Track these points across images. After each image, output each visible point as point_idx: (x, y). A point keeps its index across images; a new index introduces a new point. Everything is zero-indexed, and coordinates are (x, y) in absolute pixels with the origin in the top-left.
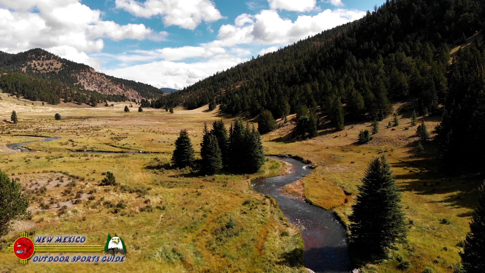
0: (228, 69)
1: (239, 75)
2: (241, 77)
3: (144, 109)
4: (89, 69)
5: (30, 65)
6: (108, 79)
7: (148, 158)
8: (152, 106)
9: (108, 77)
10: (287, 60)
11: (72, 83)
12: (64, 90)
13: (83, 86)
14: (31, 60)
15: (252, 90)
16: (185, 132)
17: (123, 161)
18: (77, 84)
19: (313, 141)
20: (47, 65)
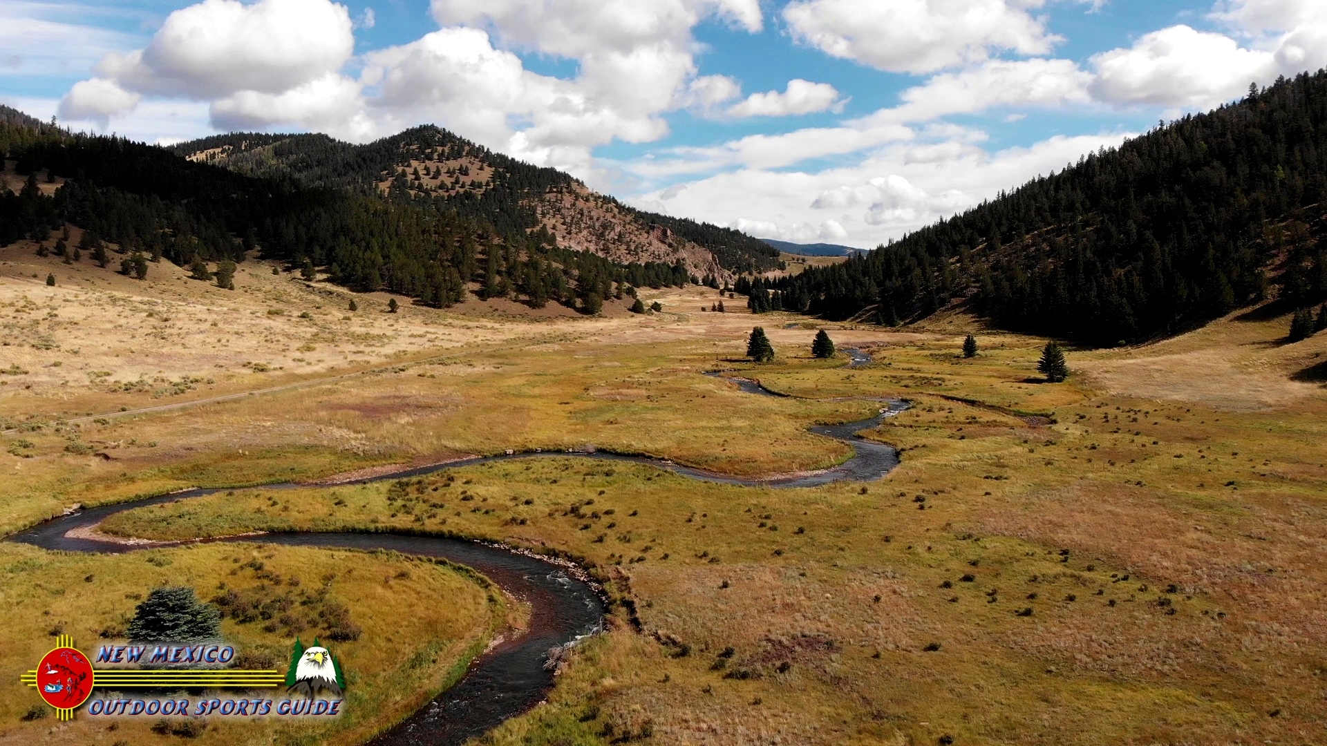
4: (569, 185)
5: (404, 174)
6: (625, 215)
9: (621, 208)
11: (518, 227)
12: (480, 248)
13: (554, 238)
14: (405, 159)
18: (535, 230)
20: (450, 173)
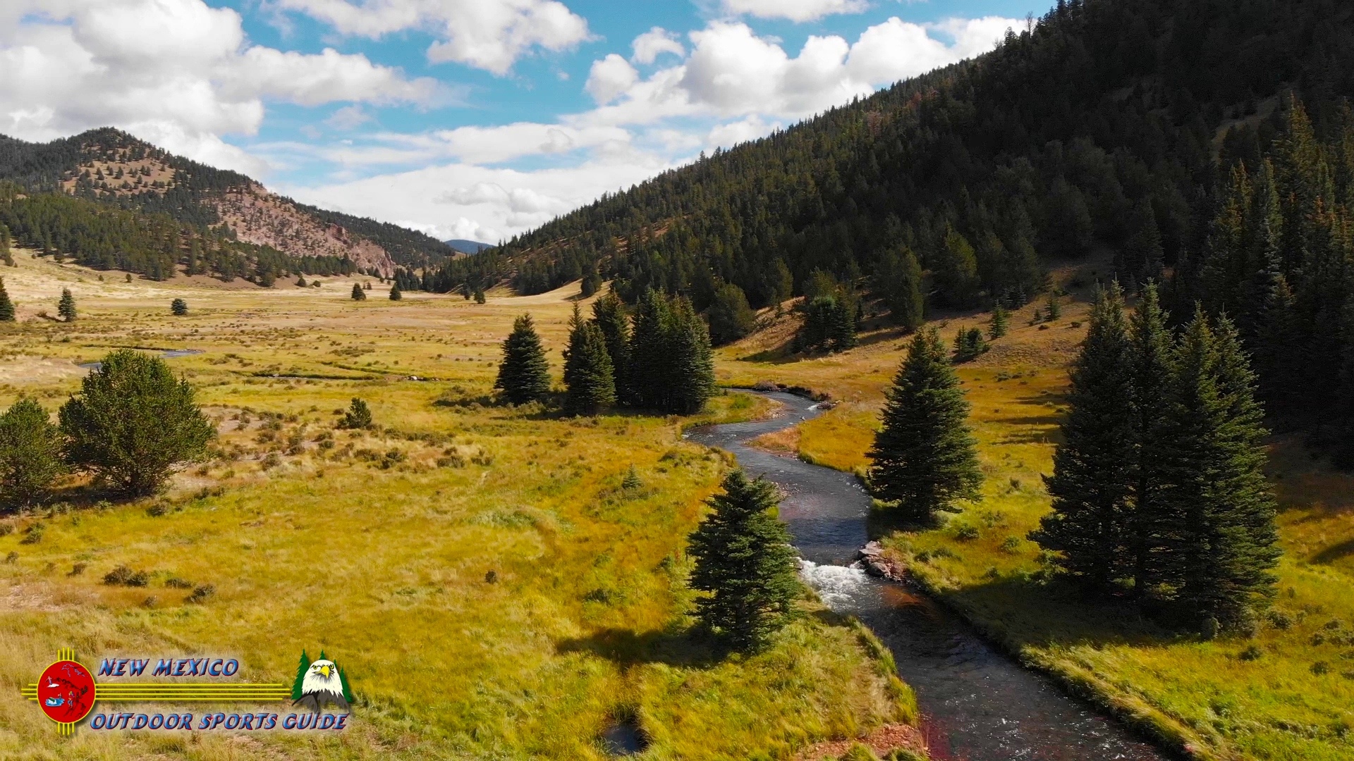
0: (634, 186)
1: (664, 202)
2: (668, 208)
3: (405, 295)
4: (248, 187)
5: (87, 174)
6: (302, 215)
7: (437, 390)
8: (425, 288)
9: (300, 208)
10: (793, 160)
11: (204, 223)
12: (183, 241)
13: (234, 234)
14: (87, 159)
15: (697, 241)
16: (527, 321)
17: (376, 393)
18: (217, 226)
19: (845, 357)
20: (133, 173)
